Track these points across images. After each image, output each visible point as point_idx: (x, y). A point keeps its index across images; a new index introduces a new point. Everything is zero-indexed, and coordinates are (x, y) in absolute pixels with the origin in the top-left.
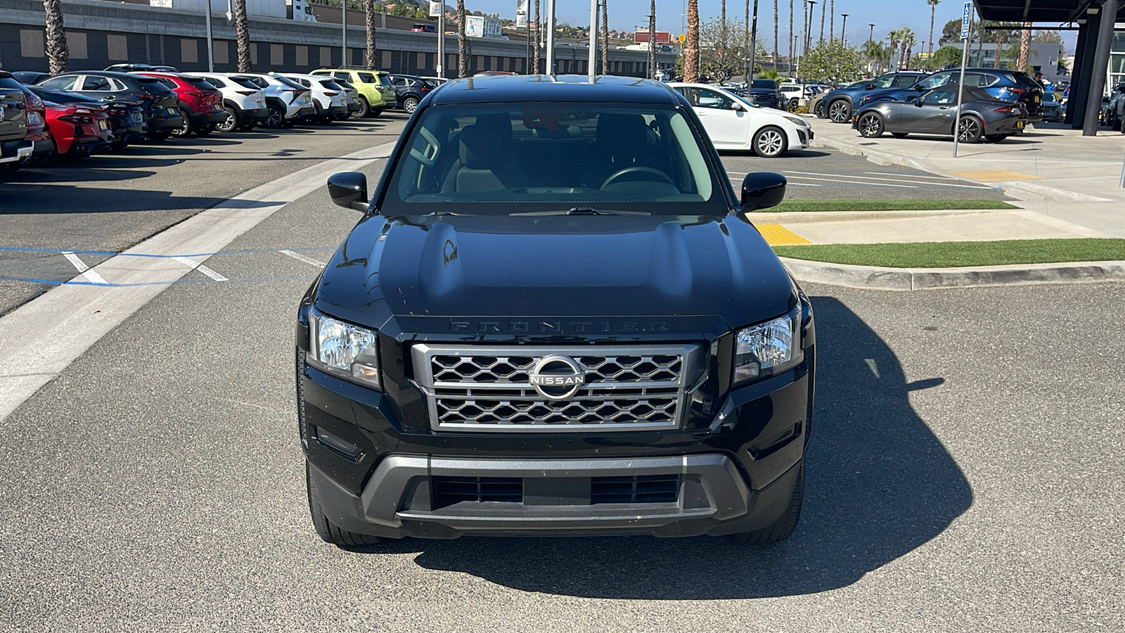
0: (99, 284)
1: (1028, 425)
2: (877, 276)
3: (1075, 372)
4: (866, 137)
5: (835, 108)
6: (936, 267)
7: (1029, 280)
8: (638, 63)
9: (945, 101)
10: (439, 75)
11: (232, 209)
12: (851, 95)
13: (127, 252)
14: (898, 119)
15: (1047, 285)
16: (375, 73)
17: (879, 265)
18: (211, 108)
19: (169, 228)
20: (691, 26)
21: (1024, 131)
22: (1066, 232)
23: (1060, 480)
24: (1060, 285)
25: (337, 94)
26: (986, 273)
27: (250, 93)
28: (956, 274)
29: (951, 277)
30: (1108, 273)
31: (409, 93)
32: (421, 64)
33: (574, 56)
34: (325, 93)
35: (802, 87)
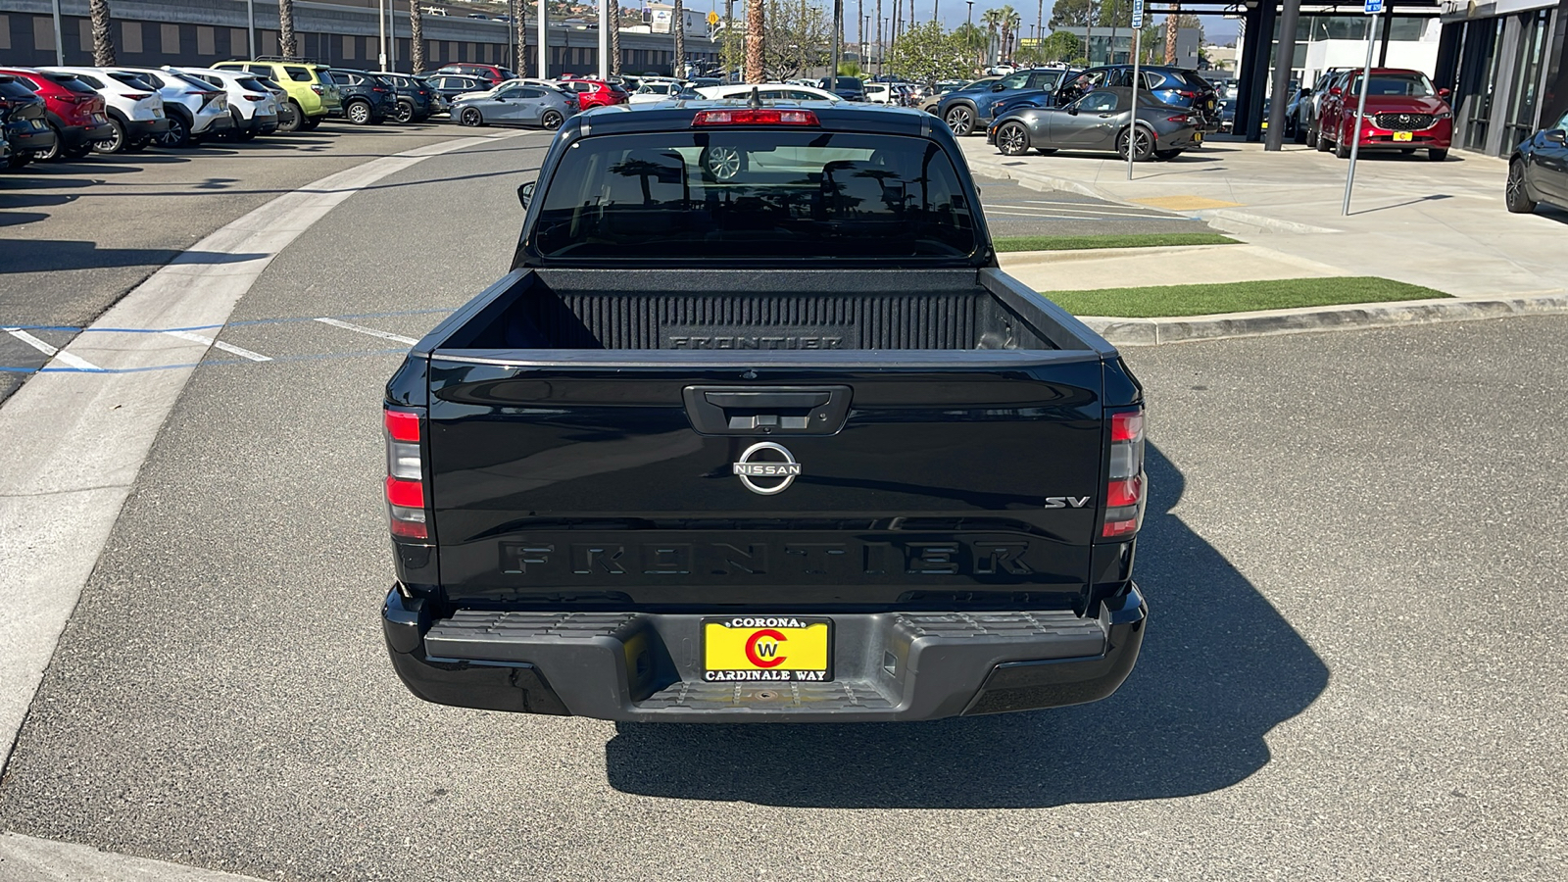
0: (90, 371)
1: (1351, 488)
2: (1115, 329)
3: (1378, 430)
4: (1007, 155)
5: (953, 117)
6: (1181, 315)
7: (1287, 328)
8: (655, 52)
9: (1106, 107)
10: (383, 68)
11: (200, 265)
12: (974, 99)
13: (93, 326)
14: (1048, 131)
15: (1308, 334)
16: (310, 68)
17: (1115, 316)
18: (90, 118)
19: (129, 292)
20: (754, 5)
21: (1202, 146)
22: (1308, 271)
23: (1408, 544)
24: (1321, 333)
25: (264, 98)
26: (1240, 321)
27: (142, 97)
28: (1206, 323)
29: (1201, 327)
30: (1373, 317)
31: (354, 95)
32: (349, 51)
33: (566, 42)
34: (245, 97)
35: (887, 88)
